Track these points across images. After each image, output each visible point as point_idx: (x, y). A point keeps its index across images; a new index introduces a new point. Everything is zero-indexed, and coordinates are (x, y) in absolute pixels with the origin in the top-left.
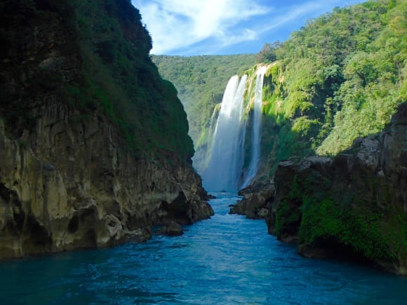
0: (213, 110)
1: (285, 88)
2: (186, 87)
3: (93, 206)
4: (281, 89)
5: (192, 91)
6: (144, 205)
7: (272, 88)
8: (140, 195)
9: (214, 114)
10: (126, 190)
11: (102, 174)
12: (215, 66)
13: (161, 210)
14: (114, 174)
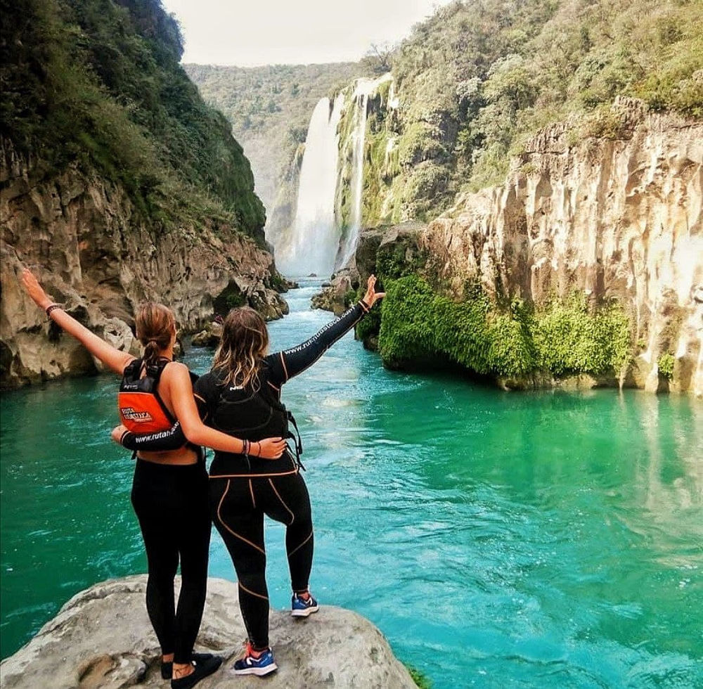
0: (294, 153)
1: (399, 117)
2: (252, 117)
3: (80, 307)
4: (394, 118)
5: (262, 123)
6: (176, 301)
7: (381, 118)
8: (168, 287)
9: (296, 160)
10: (143, 281)
11: (99, 260)
12: (295, 81)
13: (204, 308)
14: (119, 257)
